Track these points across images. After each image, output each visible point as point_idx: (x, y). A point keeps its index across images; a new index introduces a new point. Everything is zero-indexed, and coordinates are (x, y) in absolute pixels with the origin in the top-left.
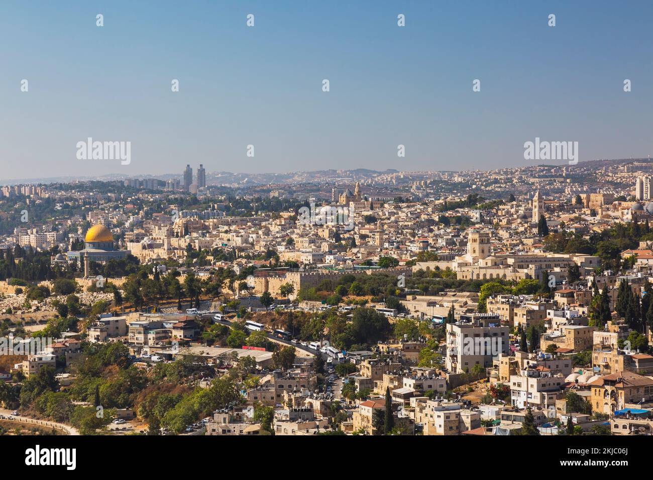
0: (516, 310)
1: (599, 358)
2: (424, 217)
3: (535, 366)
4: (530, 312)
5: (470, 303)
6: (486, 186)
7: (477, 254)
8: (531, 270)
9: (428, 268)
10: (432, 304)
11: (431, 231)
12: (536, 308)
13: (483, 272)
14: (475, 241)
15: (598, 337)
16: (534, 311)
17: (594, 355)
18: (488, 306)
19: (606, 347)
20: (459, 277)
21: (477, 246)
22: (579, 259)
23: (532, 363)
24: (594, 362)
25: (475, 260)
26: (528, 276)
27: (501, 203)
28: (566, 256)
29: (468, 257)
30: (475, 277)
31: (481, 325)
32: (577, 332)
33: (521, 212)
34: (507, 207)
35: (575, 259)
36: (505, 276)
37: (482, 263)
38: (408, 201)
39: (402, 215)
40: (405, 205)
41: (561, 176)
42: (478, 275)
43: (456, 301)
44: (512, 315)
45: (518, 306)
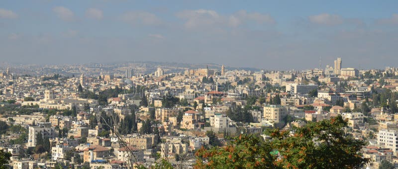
0: (60, 121)
1: (90, 140)
2: (35, 83)
3: (62, 144)
4: (66, 122)
5: (43, 118)
6: (68, 71)
7: (49, 98)
8: (70, 106)
9: (28, 104)
10: (26, 118)
11: (37, 88)
12: (68, 120)
13: (50, 106)
14: (48, 93)
15: (90, 132)
16: (67, 121)
17: (88, 139)
18: (50, 119)
19: (93, 136)
20: (40, 107)
21: (48, 95)
22: (90, 101)
23: (61, 142)
24: (88, 142)
25: (48, 100)
26: (69, 108)
27: (68, 78)
28: (86, 100)
29: (45, 100)
30: (47, 107)
31: (43, 127)
32: (82, 130)
33: (76, 81)
34: (70, 80)
35: (89, 101)
36: (59, 107)
37: (50, 102)
38: (30, 76)
39: (26, 82)
40: (27, 78)
41: (99, 68)
42: (48, 107)
43: (37, 117)
44: (59, 123)
45: (61, 120)
